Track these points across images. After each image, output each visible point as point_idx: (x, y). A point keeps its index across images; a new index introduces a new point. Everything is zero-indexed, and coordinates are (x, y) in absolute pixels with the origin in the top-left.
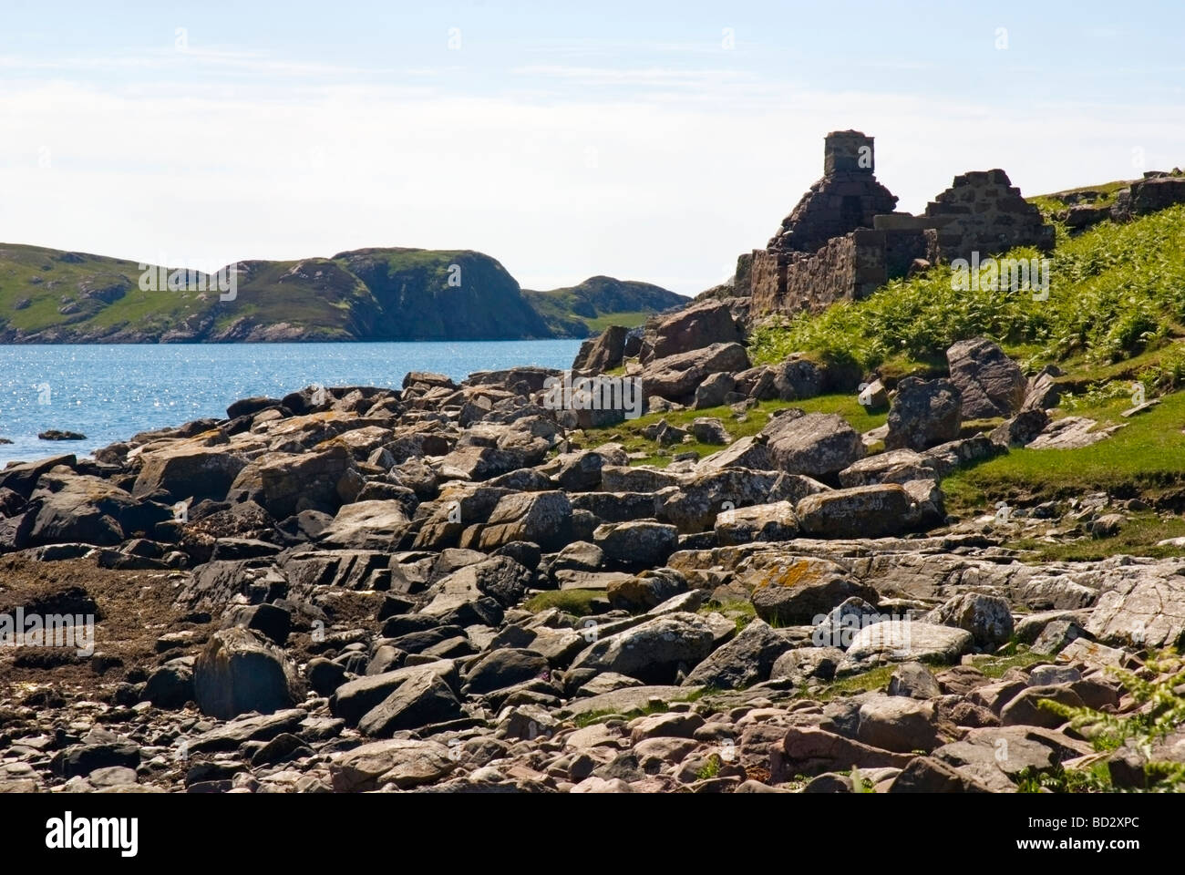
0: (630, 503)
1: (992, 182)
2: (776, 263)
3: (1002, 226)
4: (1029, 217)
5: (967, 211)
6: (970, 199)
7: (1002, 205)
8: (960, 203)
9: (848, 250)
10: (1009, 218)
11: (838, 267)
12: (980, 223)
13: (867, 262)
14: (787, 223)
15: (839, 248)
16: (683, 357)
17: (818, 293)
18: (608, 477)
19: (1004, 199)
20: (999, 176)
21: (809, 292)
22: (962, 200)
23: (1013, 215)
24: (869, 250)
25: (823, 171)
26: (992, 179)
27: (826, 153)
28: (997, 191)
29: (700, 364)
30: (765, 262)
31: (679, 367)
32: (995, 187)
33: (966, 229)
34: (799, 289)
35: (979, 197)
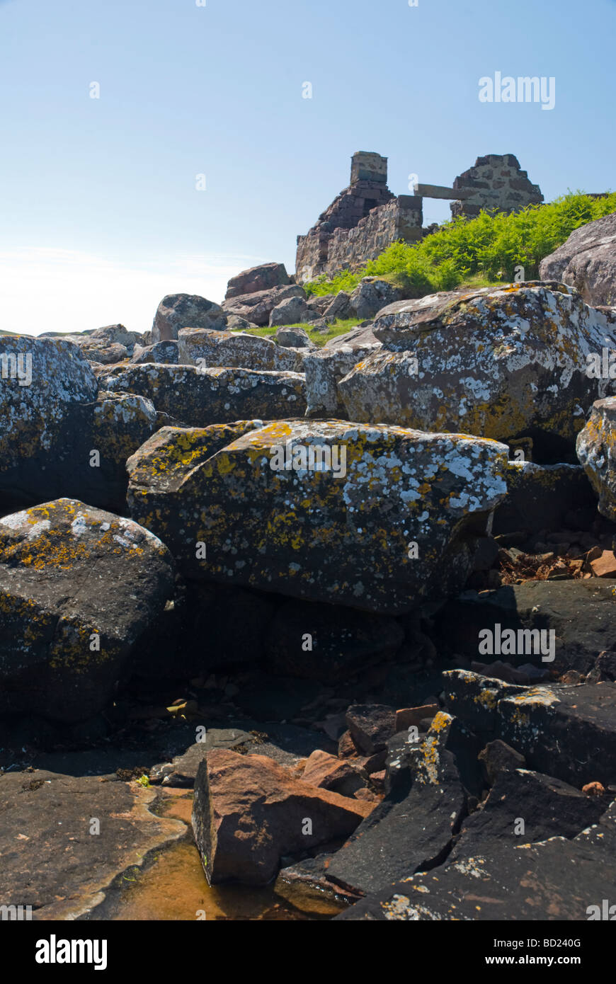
0: (234, 389)
1: (506, 164)
2: (318, 241)
3: (513, 201)
4: (534, 196)
5: (486, 186)
6: (489, 177)
7: (513, 184)
8: (481, 180)
9: (391, 213)
10: (519, 195)
11: (379, 230)
12: (496, 197)
13: (408, 222)
14: (322, 217)
15: (380, 214)
16: (253, 296)
17: (357, 255)
18: (191, 346)
19: (515, 179)
20: (512, 160)
21: (350, 256)
22: (483, 177)
23: (521, 192)
24: (410, 212)
25: (349, 182)
26: (506, 161)
27: (352, 168)
28: (509, 172)
29: (267, 300)
30: (308, 243)
31: (250, 303)
32: (508, 168)
33: (486, 201)
34: (340, 255)
35: (496, 176)
